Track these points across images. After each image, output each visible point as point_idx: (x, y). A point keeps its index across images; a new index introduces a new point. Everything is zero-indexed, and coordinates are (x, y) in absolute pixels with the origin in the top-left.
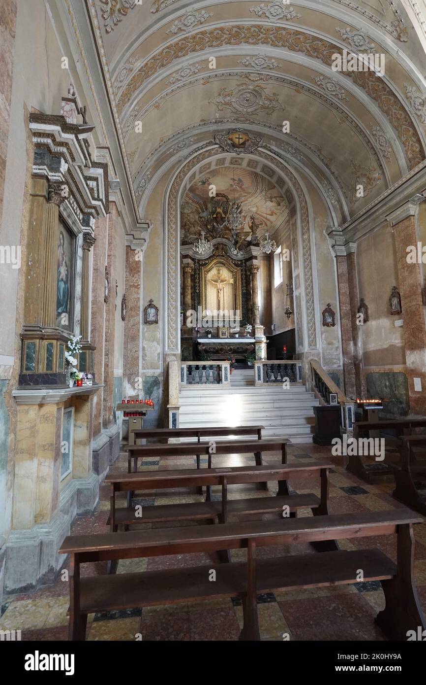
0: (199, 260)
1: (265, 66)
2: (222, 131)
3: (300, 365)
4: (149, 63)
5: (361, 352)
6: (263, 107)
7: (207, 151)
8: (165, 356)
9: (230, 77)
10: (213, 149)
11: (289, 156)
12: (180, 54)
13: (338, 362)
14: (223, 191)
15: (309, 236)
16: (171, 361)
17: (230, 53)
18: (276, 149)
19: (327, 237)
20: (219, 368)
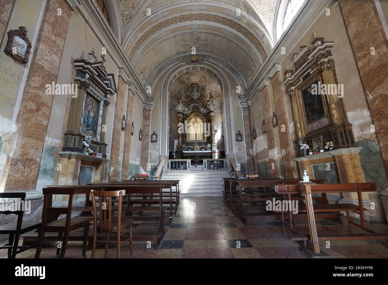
0: (186, 114)
1: (198, 28)
2: (187, 56)
3: (226, 161)
4: (146, 34)
5: (255, 154)
6: (203, 44)
7: (180, 65)
8: (160, 156)
9: (185, 34)
10: (183, 64)
11: (218, 64)
12: (159, 29)
13: (245, 159)
14: (197, 82)
15: (229, 99)
16: (162, 159)
17: (181, 25)
18: (213, 61)
19: (238, 99)
20: (186, 162)
